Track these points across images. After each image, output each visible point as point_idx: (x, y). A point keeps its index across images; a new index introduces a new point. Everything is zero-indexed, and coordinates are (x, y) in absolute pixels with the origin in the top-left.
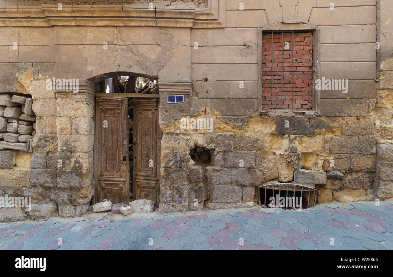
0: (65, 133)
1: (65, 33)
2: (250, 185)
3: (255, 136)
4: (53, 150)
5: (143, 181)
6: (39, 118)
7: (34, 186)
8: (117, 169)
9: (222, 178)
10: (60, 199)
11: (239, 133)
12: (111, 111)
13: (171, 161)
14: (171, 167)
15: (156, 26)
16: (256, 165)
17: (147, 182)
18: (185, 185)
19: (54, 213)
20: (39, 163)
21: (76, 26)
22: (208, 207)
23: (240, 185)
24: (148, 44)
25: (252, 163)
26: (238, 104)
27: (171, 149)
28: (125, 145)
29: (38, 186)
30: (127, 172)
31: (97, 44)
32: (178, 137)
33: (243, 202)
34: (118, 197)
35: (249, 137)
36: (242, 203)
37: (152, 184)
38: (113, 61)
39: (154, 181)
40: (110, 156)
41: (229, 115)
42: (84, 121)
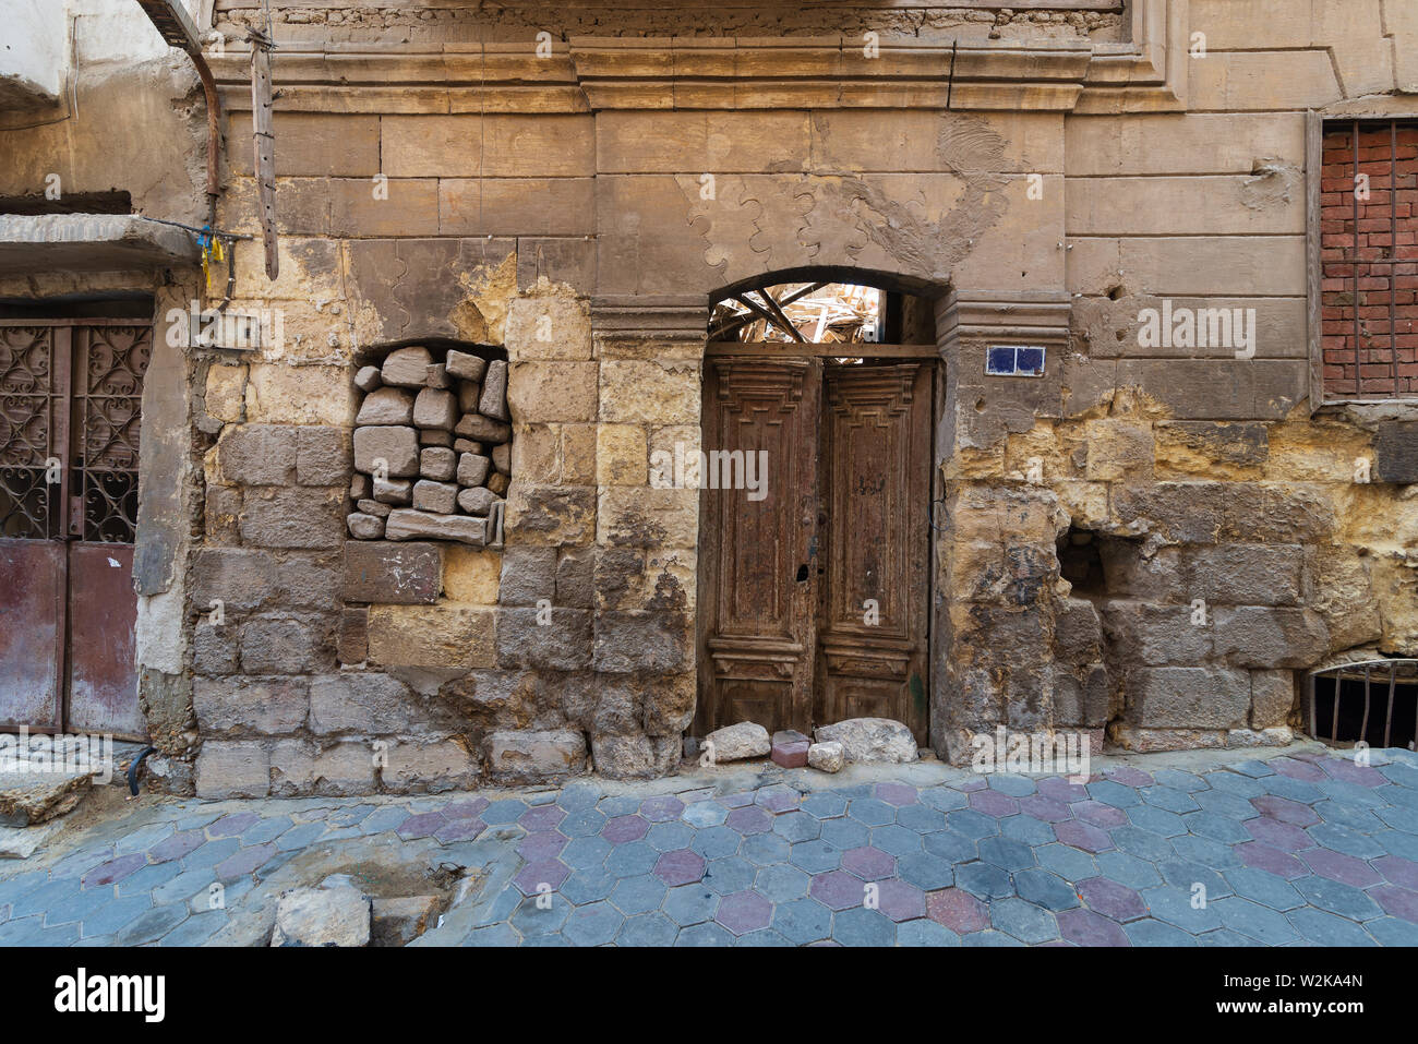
0: (626, 479)
1: (634, 133)
2: (1279, 666)
3: (1296, 490)
4: (578, 540)
5: (853, 653)
6: (528, 428)
7: (512, 669)
8: (773, 608)
9: (1177, 640)
10: (603, 713)
11: (1239, 479)
12: (758, 405)
13: (997, 579)
14: (995, 602)
15: (948, 109)
16: (1300, 594)
17: (870, 658)
18: (1046, 664)
19: (578, 765)
20: (531, 585)
21: (674, 110)
22: (1122, 746)
23: (1242, 667)
24: (916, 169)
25: (1287, 588)
26: (1234, 376)
27: (997, 538)
28: (807, 524)
29: (524, 666)
30: (811, 621)
31: (742, 169)
32: (1019, 494)
33: (1255, 725)
34: (771, 709)
35: (1276, 496)
36: (1248, 731)
37: (889, 664)
38: (795, 230)
39: (902, 651)
40: (747, 562)
41: (1201, 416)
42: (693, 438)
